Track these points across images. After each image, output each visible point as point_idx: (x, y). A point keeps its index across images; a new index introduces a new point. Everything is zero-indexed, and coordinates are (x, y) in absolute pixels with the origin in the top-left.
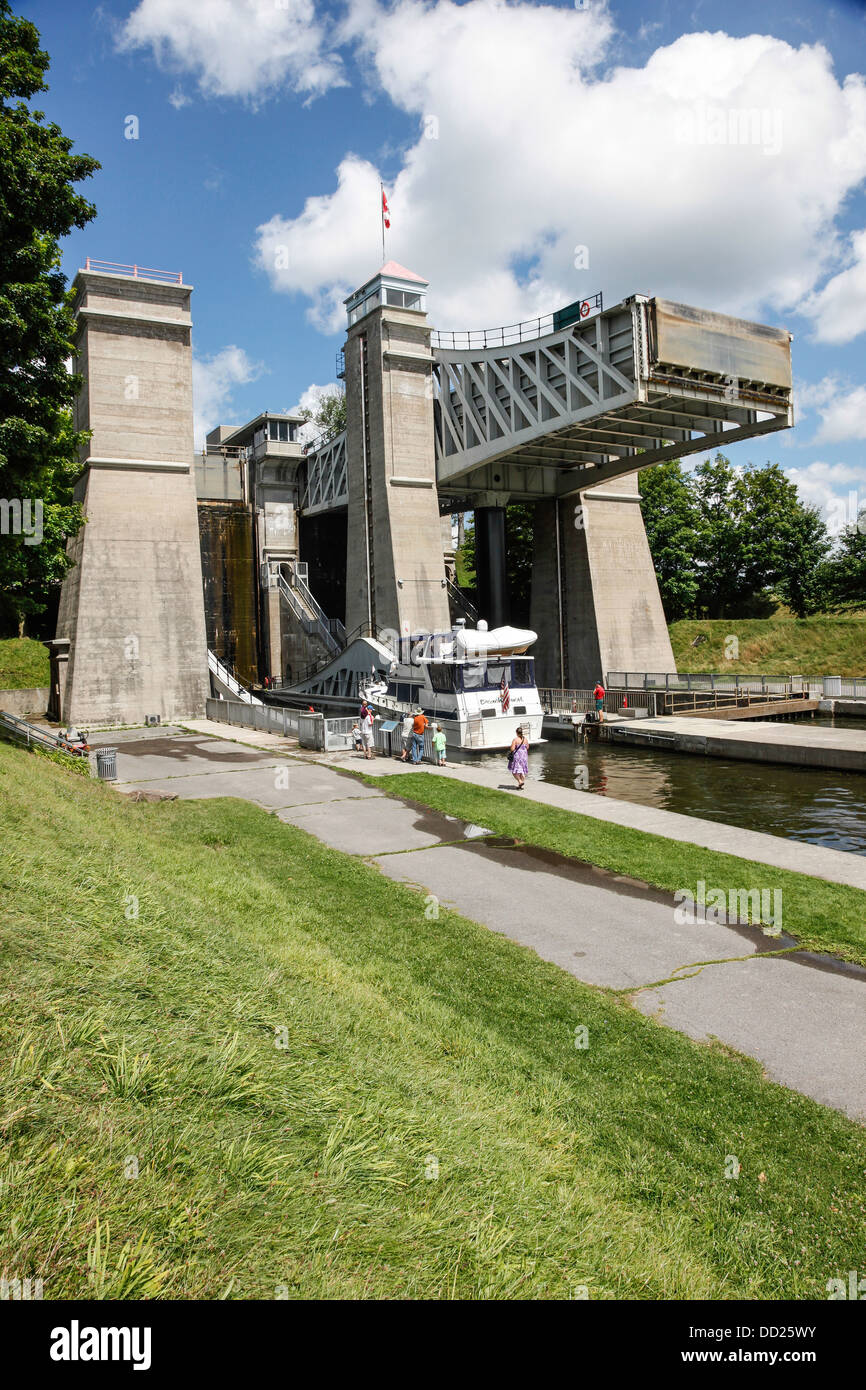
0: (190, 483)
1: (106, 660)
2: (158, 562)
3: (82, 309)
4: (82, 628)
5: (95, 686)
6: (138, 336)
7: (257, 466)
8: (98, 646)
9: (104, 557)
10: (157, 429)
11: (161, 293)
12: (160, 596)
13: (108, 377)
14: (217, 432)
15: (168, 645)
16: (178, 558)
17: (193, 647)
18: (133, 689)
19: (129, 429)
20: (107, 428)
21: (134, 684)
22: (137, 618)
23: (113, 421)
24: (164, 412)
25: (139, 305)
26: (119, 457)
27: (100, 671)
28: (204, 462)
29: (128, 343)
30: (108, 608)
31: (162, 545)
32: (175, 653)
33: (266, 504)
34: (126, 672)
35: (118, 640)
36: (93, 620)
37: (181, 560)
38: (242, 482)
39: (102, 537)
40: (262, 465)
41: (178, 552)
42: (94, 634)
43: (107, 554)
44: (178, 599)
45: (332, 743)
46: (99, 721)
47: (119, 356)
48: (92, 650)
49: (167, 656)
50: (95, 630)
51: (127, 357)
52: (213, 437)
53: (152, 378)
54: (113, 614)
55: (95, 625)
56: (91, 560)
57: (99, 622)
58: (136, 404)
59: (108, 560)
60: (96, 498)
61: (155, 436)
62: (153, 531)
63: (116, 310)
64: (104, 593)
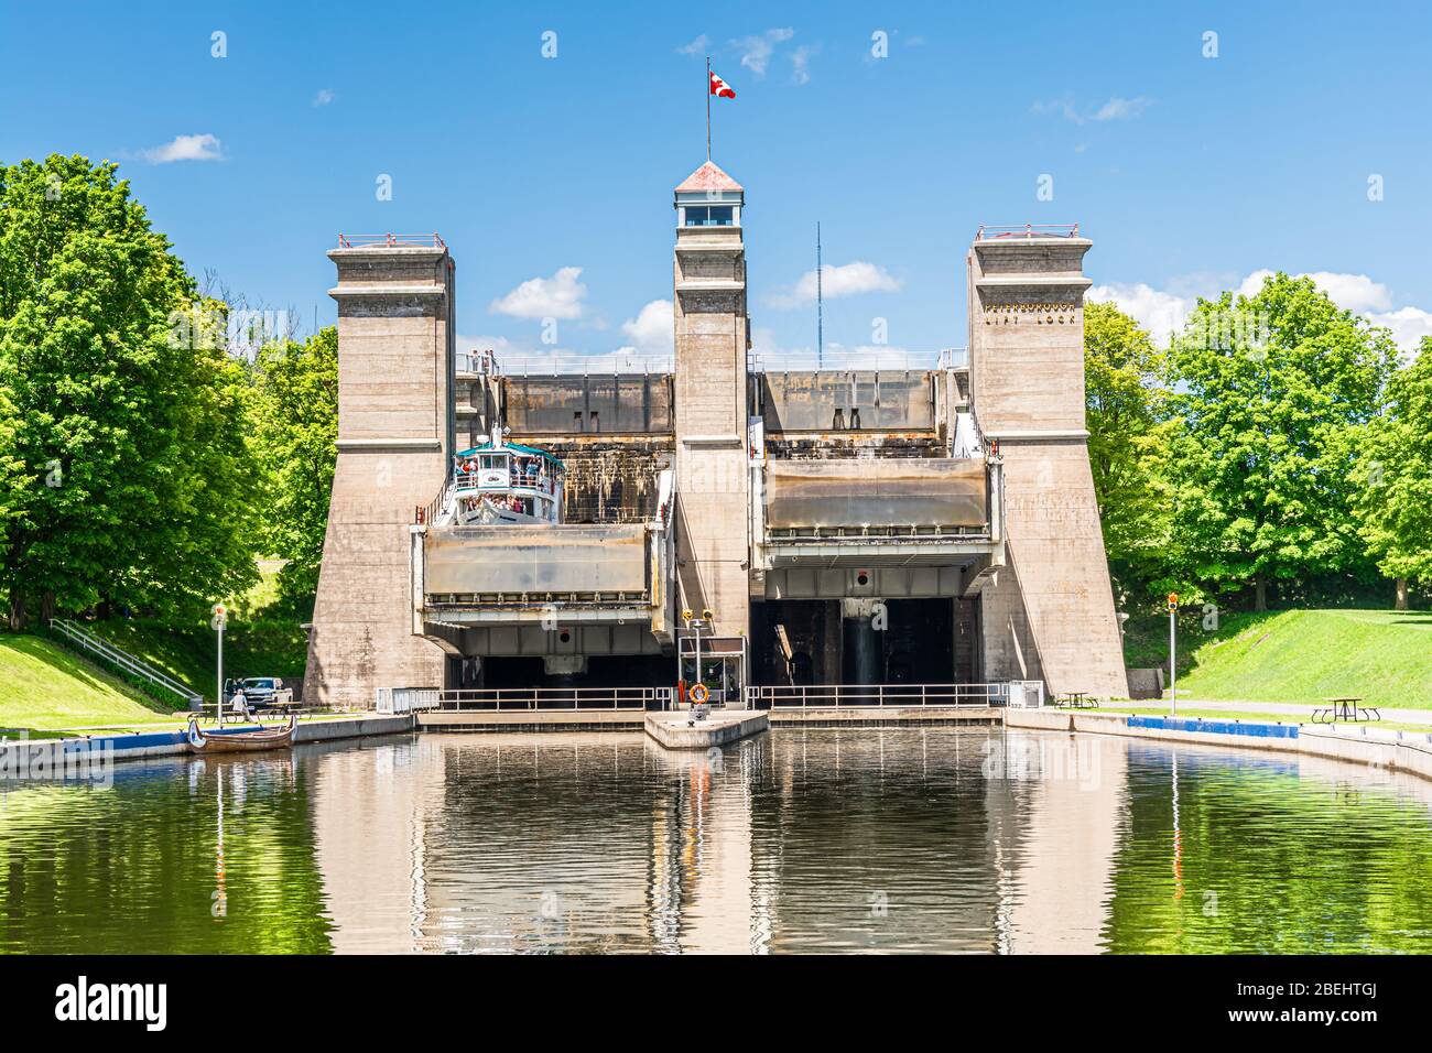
0: (439, 462)
1: (340, 645)
2: (400, 545)
4: (319, 612)
8: (335, 631)
9: (345, 541)
10: (406, 405)
11: (412, 261)
13: (357, 356)
15: (403, 631)
18: (363, 675)
19: (378, 407)
20: (356, 409)
21: (365, 669)
22: (374, 603)
23: (363, 401)
24: (414, 386)
26: (366, 437)
27: (333, 656)
30: (346, 592)
34: (358, 657)
35: (353, 625)
36: (331, 603)
39: (345, 521)
42: (330, 617)
43: (349, 538)
47: (369, 334)
48: (326, 633)
49: (401, 642)
50: (332, 614)
51: (377, 333)
53: (402, 352)
54: (350, 599)
55: (333, 610)
56: (333, 544)
57: (336, 607)
58: (385, 381)
59: (349, 543)
60: (342, 481)
61: (404, 413)
62: (396, 512)
63: (365, 286)
64: (343, 577)
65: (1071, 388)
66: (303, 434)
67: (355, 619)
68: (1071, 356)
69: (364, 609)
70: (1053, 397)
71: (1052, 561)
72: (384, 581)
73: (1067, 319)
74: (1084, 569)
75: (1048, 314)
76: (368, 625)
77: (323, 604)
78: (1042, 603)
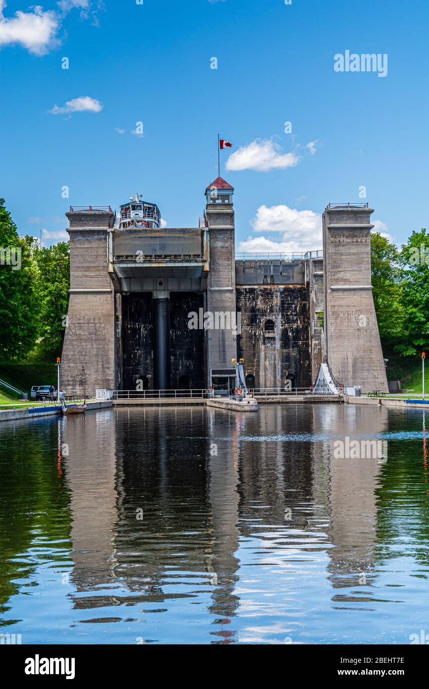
0: (111, 298)
1: (72, 373)
2: (96, 332)
4: (63, 359)
5: (67, 383)
8: (70, 367)
10: (98, 275)
12: (96, 346)
13: (78, 256)
15: (98, 367)
17: (108, 368)
18: (82, 385)
19: (87, 276)
20: (78, 277)
21: (82, 382)
22: (86, 355)
23: (79, 274)
24: (101, 268)
25: (91, 223)
26: (81, 288)
27: (69, 377)
30: (74, 351)
31: (98, 325)
32: (101, 370)
34: (79, 377)
35: (77, 364)
36: (68, 355)
37: (106, 331)
39: (73, 322)
41: (104, 327)
42: (68, 362)
44: (103, 348)
47: (83, 246)
48: (66, 368)
49: (97, 371)
50: (68, 360)
51: (86, 247)
53: (96, 254)
54: (76, 353)
56: (68, 331)
57: (70, 357)
58: (89, 266)
59: (75, 331)
60: (72, 306)
61: (97, 279)
62: (94, 319)
63: (81, 227)
64: (73, 345)
65: (366, 269)
66: (52, 287)
67: (78, 362)
68: (365, 256)
69: (82, 358)
70: (358, 272)
71: (358, 338)
72: (90, 346)
73: (364, 241)
74: (371, 341)
75: (356, 239)
76: (83, 364)
77: (65, 356)
78: (354, 354)
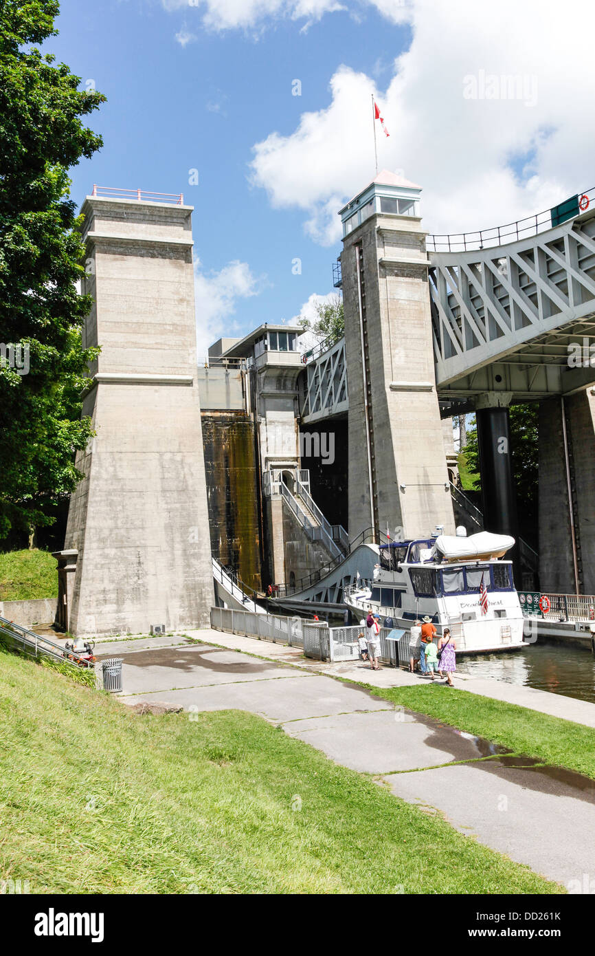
0: (193, 395)
1: (112, 570)
2: (163, 473)
3: (90, 233)
4: (90, 538)
5: (101, 597)
6: (142, 256)
7: (258, 376)
8: (106, 556)
9: (111, 469)
10: (161, 344)
11: (163, 214)
12: (165, 506)
13: (114, 298)
14: (219, 343)
15: (173, 554)
16: (183, 468)
17: (197, 556)
18: (138, 599)
19: (136, 346)
20: (116, 344)
21: (139, 593)
22: (143, 528)
23: (121, 338)
24: (168, 327)
25: (143, 226)
26: (125, 372)
27: (106, 581)
28: (207, 374)
29: (133, 262)
30: (115, 518)
31: (167, 456)
32: (180, 561)
33: (268, 412)
34: (131, 582)
35: (124, 550)
36: (101, 530)
37: (186, 470)
38: (244, 393)
39: (109, 449)
40: (263, 375)
41: (182, 462)
42: (102, 545)
43: (114, 466)
44: (183, 509)
45: (337, 653)
46: (105, 632)
47: (125, 276)
48: (99, 560)
49: (172, 565)
50: (102, 540)
51: (132, 277)
52: (215, 349)
53: (156, 295)
54: (120, 524)
55: (103, 536)
56: (99, 472)
57: (106, 533)
58: (141, 321)
59: (115, 471)
60: (104, 412)
61: (160, 351)
62: (158, 442)
63: (121, 232)
67: (125, 545)
69: (134, 534)
72: (152, 506)
76: (139, 549)
77: (95, 533)
